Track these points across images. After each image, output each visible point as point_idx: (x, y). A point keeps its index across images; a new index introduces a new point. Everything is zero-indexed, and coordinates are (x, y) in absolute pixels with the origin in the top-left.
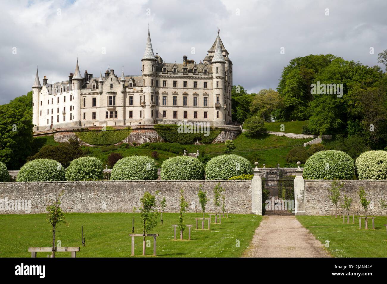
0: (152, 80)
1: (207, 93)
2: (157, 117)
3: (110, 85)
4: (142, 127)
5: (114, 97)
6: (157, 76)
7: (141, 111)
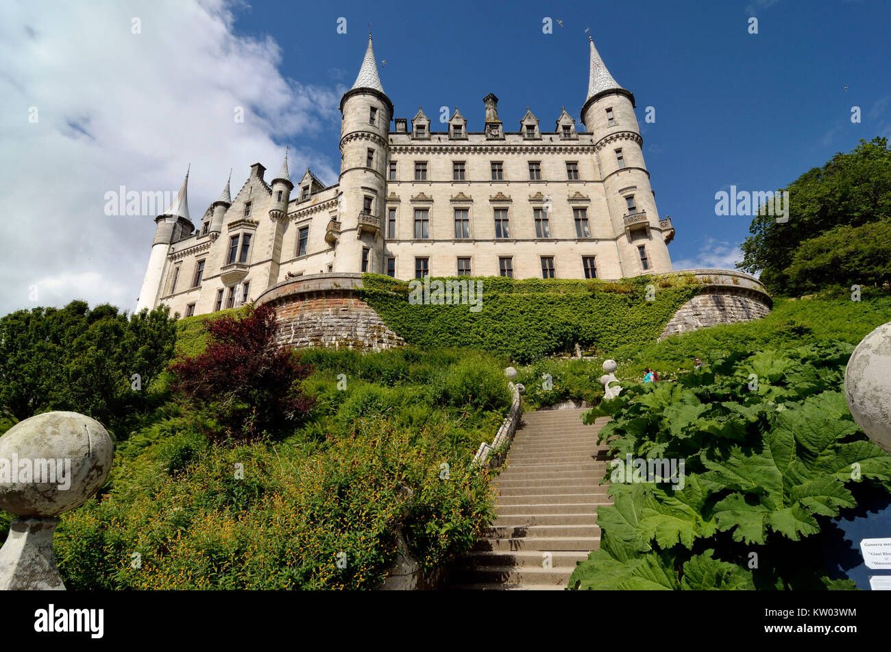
0: (371, 150)
1: (585, 196)
3: (243, 208)
5: (247, 236)
6: (393, 147)
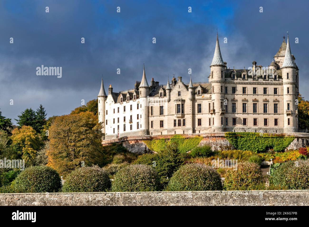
0: (222, 87)
1: (278, 100)
2: (227, 125)
3: (177, 93)
4: (213, 135)
5: (183, 105)
6: (226, 82)
7: (210, 119)
